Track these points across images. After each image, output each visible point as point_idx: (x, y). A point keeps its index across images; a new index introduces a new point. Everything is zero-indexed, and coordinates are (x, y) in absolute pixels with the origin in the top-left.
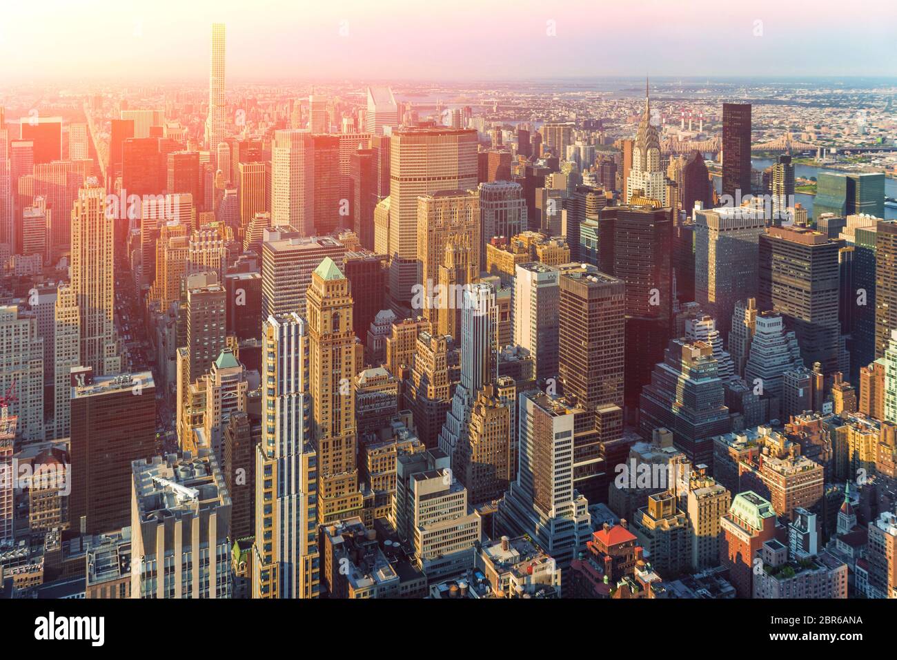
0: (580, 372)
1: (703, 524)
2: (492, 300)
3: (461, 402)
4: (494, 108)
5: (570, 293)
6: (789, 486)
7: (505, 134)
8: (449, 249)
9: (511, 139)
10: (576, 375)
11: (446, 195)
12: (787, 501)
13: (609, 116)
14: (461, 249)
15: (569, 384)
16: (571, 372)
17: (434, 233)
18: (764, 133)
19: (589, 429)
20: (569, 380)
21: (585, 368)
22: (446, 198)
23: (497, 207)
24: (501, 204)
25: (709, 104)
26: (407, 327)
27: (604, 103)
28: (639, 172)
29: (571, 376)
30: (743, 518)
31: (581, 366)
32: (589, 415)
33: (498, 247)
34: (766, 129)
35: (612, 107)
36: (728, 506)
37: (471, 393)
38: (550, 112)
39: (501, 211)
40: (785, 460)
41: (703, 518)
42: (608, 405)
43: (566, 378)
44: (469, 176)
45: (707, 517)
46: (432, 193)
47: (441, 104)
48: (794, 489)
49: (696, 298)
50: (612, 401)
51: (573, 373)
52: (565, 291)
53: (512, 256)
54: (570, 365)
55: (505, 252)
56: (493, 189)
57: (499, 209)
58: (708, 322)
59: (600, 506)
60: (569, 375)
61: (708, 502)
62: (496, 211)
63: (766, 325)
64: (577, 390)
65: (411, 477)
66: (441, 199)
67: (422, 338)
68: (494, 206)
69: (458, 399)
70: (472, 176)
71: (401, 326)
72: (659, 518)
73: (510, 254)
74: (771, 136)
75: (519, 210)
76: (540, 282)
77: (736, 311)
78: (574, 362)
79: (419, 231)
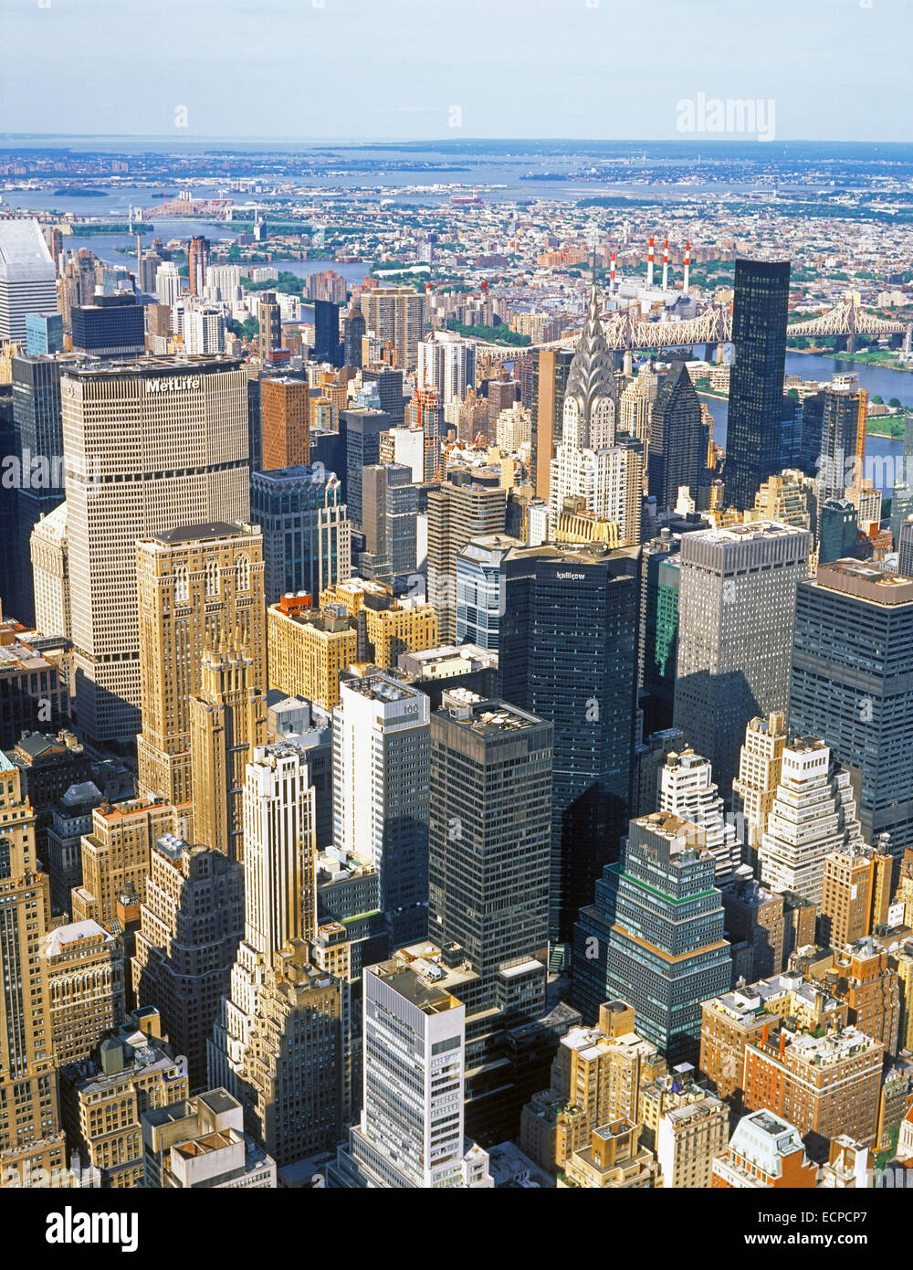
0: (470, 903)
1: (682, 1168)
2: (301, 778)
3: (248, 978)
4: (257, 232)
5: (451, 752)
6: (826, 1085)
7: (284, 301)
8: (209, 662)
9: (298, 312)
10: (462, 907)
11: (194, 537)
12: (821, 1109)
13: (499, 250)
14: (232, 662)
15: (448, 925)
16: (452, 901)
17: (173, 620)
18: (806, 291)
19: (485, 1008)
20: (448, 916)
21: (479, 897)
22: (196, 544)
23: (288, 526)
24: (297, 520)
25: (702, 215)
26: (127, 819)
27: (488, 215)
28: (574, 450)
29: (452, 910)
30: (750, 1157)
31: (471, 891)
32: (485, 981)
33: (295, 618)
34: (811, 279)
35: (506, 224)
36: (726, 1140)
37: (267, 961)
38: (375, 242)
39: (298, 534)
40: (822, 1039)
41: (682, 1159)
42: (520, 960)
43: (441, 914)
44: (230, 465)
45: (690, 1155)
46: (165, 533)
47: (139, 219)
48: (834, 1088)
49: (676, 716)
50: (526, 952)
51: (457, 905)
52: (441, 747)
53: (324, 636)
54: (450, 889)
55: (309, 628)
56: (280, 488)
57: (293, 530)
58: (698, 770)
59: (505, 1146)
60: (448, 908)
61: (692, 1131)
62: (288, 536)
63: (801, 766)
64: (464, 936)
65: (172, 1151)
66: (184, 546)
67: (164, 849)
68: (283, 525)
69: (244, 973)
70: (238, 463)
71: (116, 818)
72: (607, 1168)
73: (318, 633)
74: (821, 297)
75: (334, 529)
76: (388, 722)
77: (747, 738)
78: (457, 883)
79: (142, 615)
